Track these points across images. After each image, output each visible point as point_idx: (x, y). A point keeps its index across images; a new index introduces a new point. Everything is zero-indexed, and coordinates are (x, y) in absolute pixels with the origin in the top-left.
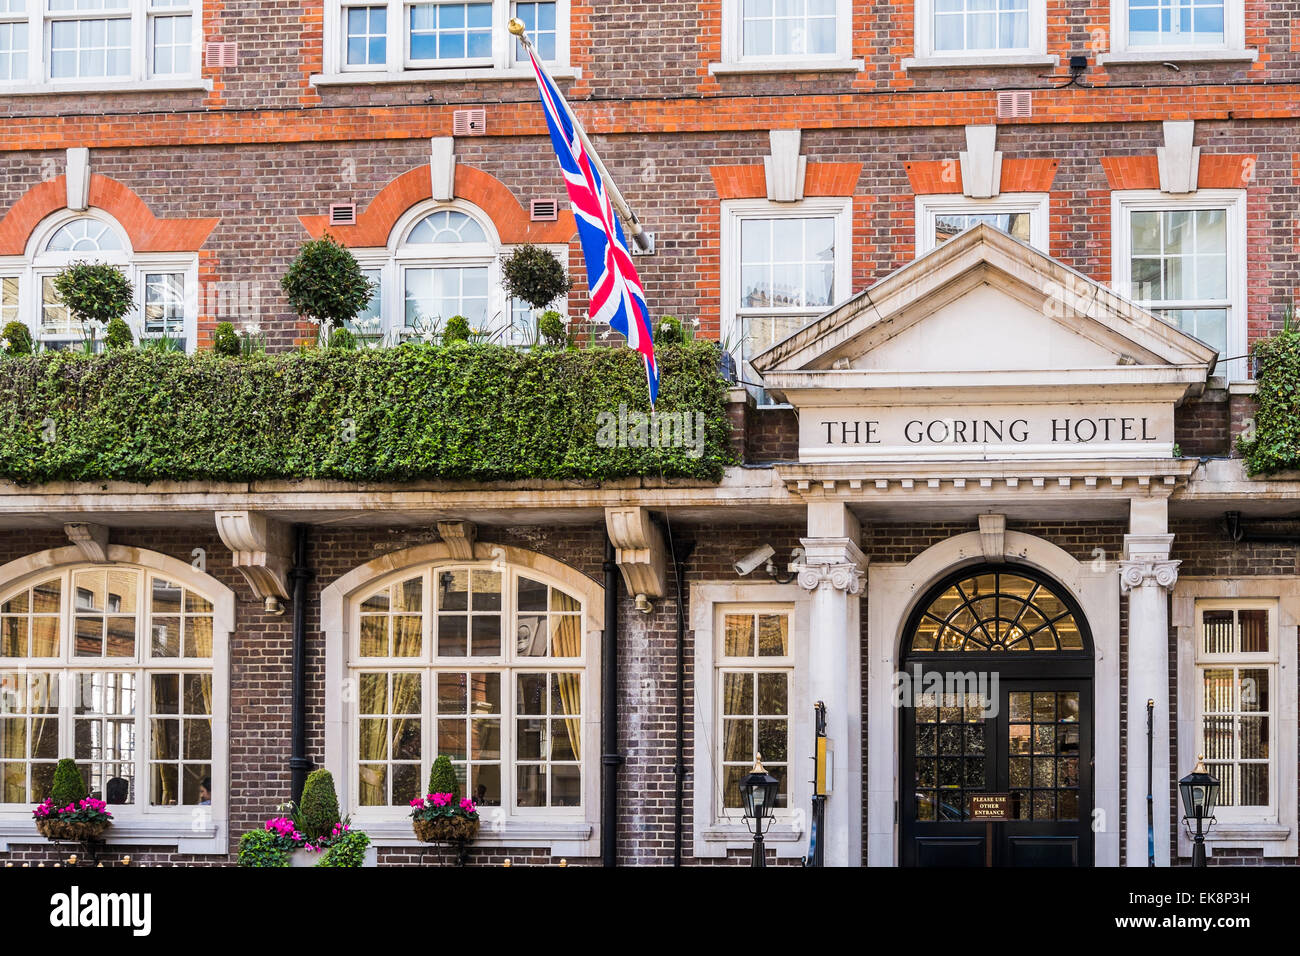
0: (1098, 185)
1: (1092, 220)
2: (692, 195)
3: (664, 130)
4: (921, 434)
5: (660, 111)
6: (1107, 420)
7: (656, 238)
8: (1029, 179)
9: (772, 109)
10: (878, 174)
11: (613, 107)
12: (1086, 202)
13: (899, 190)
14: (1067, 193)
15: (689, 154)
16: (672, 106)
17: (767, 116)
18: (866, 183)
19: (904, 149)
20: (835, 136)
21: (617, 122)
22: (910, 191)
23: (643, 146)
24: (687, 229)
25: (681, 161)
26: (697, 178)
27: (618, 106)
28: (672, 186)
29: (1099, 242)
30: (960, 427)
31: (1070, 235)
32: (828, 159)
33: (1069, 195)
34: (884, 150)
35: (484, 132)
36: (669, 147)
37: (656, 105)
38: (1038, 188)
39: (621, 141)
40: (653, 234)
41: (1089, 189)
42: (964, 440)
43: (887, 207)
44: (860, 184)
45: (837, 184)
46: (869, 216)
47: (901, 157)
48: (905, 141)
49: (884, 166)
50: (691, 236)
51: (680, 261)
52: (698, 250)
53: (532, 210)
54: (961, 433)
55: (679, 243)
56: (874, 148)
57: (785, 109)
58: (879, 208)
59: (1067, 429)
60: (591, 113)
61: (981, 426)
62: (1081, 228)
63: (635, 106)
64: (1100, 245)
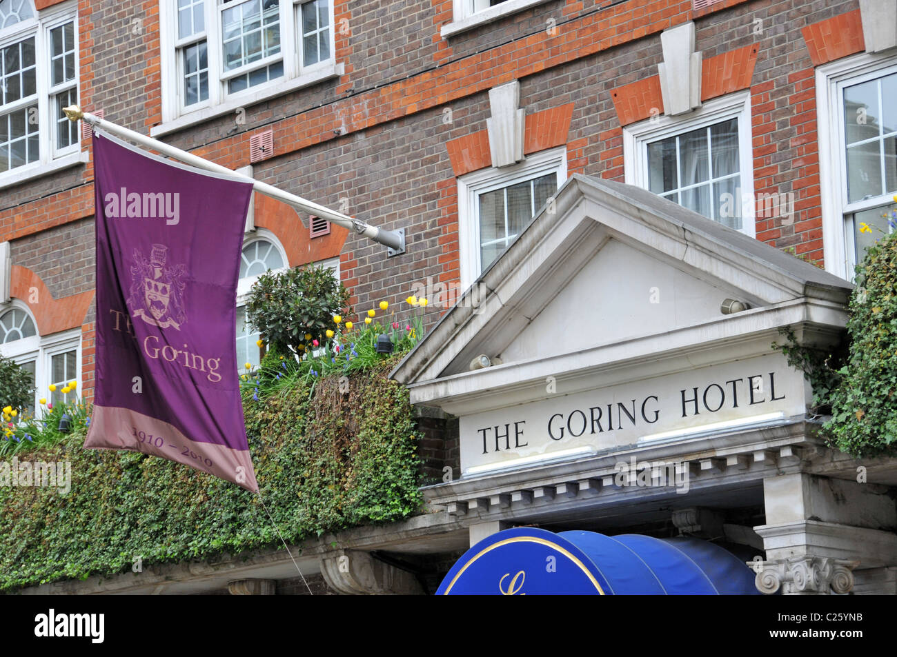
0: (801, 65)
1: (795, 111)
2: (433, 178)
3: (407, 113)
4: (562, 429)
5: (403, 93)
6: (734, 382)
7: (406, 234)
8: (730, 76)
9: (493, 63)
10: (588, 112)
11: (366, 99)
12: (788, 90)
13: (607, 125)
14: (768, 84)
15: (430, 134)
16: (412, 85)
17: (488, 72)
18: (577, 125)
19: (608, 76)
20: (550, 78)
21: (371, 115)
22: (617, 124)
23: (394, 134)
24: (430, 217)
25: (423, 142)
26: (436, 159)
27: (371, 96)
28: (416, 172)
29: (803, 137)
30: (596, 414)
31: (773, 135)
32: (544, 106)
33: (770, 85)
34: (593, 82)
35: (272, 154)
36: (414, 130)
37: (399, 86)
38: (738, 87)
39: (375, 135)
40: (402, 230)
41: (791, 73)
42: (601, 430)
43: (597, 148)
44: (572, 128)
45: (553, 133)
46: (582, 162)
47: (608, 86)
48: (611, 66)
49: (592, 101)
50: (433, 225)
51: (427, 254)
52: (440, 239)
53: (311, 226)
54: (598, 421)
55: (425, 234)
56: (583, 81)
57: (503, 60)
58: (591, 152)
59: (696, 400)
60: (350, 110)
61: (615, 409)
62: (784, 124)
63: (384, 92)
64: (804, 140)
